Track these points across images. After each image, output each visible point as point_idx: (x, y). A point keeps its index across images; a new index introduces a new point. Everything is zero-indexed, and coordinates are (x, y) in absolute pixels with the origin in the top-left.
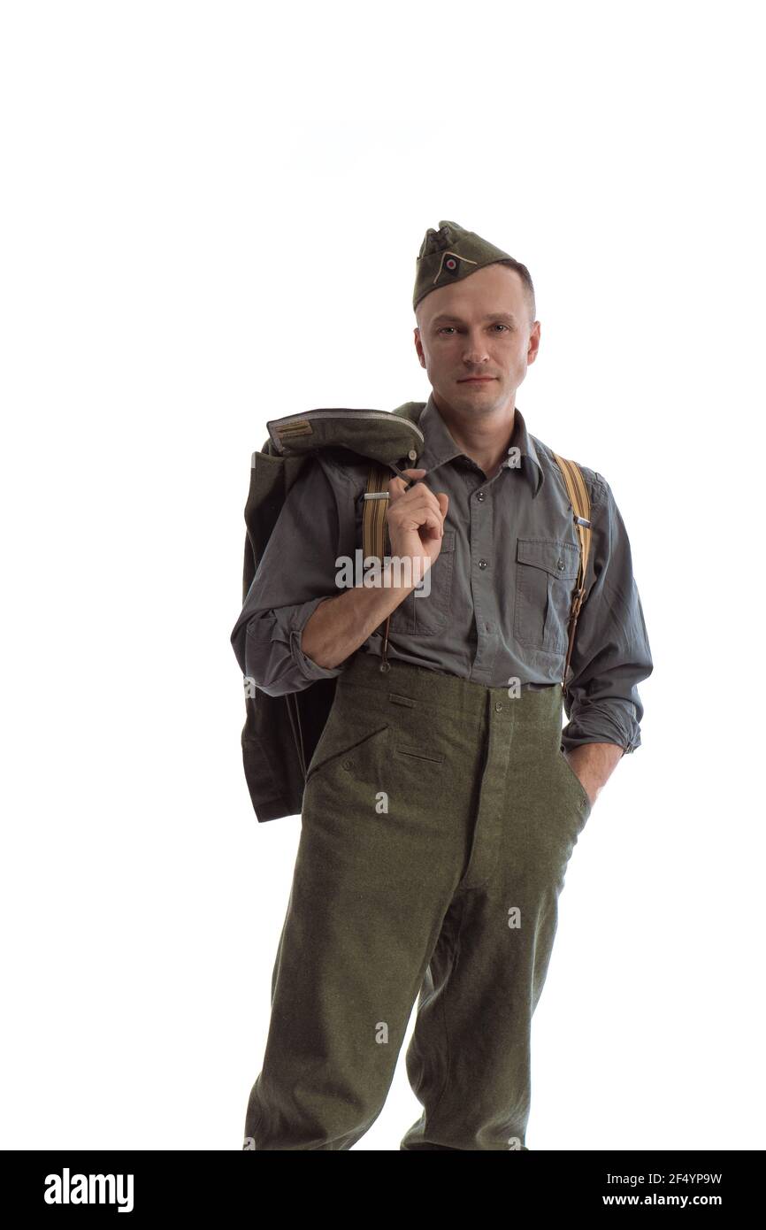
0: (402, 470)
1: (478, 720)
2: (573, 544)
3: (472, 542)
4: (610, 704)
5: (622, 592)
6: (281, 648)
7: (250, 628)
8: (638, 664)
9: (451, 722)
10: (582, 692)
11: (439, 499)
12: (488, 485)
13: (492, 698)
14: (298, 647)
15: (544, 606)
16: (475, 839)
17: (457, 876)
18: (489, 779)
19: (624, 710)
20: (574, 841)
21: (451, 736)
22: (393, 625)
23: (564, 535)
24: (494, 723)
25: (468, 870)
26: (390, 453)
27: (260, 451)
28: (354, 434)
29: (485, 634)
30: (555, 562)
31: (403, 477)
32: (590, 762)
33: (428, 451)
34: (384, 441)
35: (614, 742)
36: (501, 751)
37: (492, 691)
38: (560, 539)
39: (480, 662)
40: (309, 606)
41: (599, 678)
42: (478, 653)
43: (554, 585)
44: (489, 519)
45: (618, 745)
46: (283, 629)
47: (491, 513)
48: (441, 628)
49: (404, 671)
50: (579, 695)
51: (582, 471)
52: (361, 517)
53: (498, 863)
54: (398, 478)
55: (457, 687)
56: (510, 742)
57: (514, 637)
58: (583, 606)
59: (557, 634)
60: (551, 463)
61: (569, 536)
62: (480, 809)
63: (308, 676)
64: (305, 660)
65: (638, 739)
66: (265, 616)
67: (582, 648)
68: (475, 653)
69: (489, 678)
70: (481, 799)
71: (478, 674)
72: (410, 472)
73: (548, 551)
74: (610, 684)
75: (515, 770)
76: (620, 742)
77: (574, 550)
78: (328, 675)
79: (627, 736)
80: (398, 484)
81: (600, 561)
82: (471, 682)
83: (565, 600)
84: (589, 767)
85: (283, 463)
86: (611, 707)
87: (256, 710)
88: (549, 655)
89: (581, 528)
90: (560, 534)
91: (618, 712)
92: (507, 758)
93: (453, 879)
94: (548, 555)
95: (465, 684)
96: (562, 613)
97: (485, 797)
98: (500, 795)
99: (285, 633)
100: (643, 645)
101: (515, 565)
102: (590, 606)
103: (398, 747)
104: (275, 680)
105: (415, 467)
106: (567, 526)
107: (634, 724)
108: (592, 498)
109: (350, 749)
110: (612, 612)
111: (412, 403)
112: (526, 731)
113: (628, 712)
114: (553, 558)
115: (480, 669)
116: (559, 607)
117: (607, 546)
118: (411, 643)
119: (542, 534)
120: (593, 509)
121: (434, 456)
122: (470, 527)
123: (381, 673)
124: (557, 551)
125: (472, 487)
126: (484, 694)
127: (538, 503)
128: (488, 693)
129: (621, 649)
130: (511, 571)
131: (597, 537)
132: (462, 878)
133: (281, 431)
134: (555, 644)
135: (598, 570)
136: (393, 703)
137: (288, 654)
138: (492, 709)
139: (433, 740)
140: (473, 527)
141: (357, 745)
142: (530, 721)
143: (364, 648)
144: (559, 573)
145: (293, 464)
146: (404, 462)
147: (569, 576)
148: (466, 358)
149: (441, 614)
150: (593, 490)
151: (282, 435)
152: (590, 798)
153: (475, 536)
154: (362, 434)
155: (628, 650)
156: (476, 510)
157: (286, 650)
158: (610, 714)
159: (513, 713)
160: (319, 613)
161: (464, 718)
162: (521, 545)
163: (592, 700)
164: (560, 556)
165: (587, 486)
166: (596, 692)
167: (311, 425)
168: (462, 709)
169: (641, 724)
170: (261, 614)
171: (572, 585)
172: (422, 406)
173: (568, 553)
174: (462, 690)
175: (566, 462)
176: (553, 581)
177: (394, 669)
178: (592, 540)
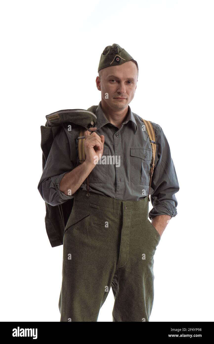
0: (89, 128)
1: (119, 212)
2: (149, 149)
3: (115, 150)
4: (165, 202)
5: (168, 164)
6: (53, 190)
7: (43, 184)
8: (174, 187)
9: (110, 213)
10: (156, 198)
11: (101, 137)
12: (119, 131)
13: (123, 205)
14: (59, 189)
15: (141, 169)
16: (120, 251)
17: (115, 264)
18: (124, 231)
19: (170, 203)
20: (155, 249)
21: (111, 217)
22: (90, 180)
23: (146, 145)
24: (125, 213)
25: (119, 261)
26: (84, 123)
27: (44, 125)
28: (72, 117)
29: (119, 182)
30: (143, 155)
31: (89, 131)
32: (159, 222)
33: (98, 122)
34: (82, 119)
35: (167, 214)
36: (127, 222)
37: (123, 202)
38: (145, 147)
39: (118, 192)
40: (61, 175)
41: (161, 193)
42: (117, 189)
43: (144, 163)
44: (120, 142)
45: (169, 215)
46: (53, 183)
47: (121, 141)
48: (105, 180)
49: (94, 196)
50: (155, 199)
51: (152, 124)
52: (77, 145)
53: (129, 259)
54: (87, 131)
55: (112, 201)
56: (130, 218)
57: (131, 181)
58: (155, 169)
59: (146, 178)
60: (141, 122)
61: (148, 146)
62: (121, 242)
63: (63, 198)
64: (61, 193)
65: (176, 212)
66: (48, 179)
67: (155, 183)
68: (116, 189)
69: (122, 197)
70: (121, 238)
71: (118, 196)
72: (92, 129)
73: (141, 151)
74: (165, 195)
75: (133, 227)
76: (169, 214)
77: (150, 150)
78: (69, 198)
79: (171, 212)
80: (88, 133)
81: (159, 154)
82: (116, 199)
83: (148, 166)
84: (159, 223)
85: (51, 129)
86: (166, 202)
87: (49, 210)
88: (143, 186)
89: (153, 144)
90: (145, 145)
91: (168, 204)
92: (130, 224)
93: (114, 265)
94: (141, 153)
95: (114, 200)
96: (147, 172)
97: (123, 237)
98: (128, 236)
99: (54, 185)
100: (176, 181)
101: (130, 157)
102: (157, 169)
103: (93, 221)
104: (52, 201)
105: (94, 127)
106: (147, 143)
107: (174, 208)
108: (156, 133)
109: (77, 223)
110: (164, 170)
111: (94, 106)
112: (136, 214)
113: (172, 204)
114: (143, 154)
115: (119, 194)
116: (146, 170)
117: (161, 148)
118: (95, 185)
119: (138, 145)
120: (156, 137)
121: (100, 124)
122: (114, 145)
123: (87, 197)
124: (144, 151)
125: (114, 133)
126: (120, 203)
127: (136, 136)
128: (122, 203)
129: (168, 183)
130: (129, 159)
131: (158, 146)
132: (117, 264)
133: (50, 118)
134: (145, 182)
135: (159, 156)
136: (91, 207)
137: (55, 192)
138: (124, 208)
139: (105, 219)
140: (115, 145)
141: (80, 221)
142: (137, 211)
143: (81, 189)
144: (145, 159)
145: (54, 129)
146: (90, 126)
147: (149, 159)
148: (118, 91)
149: (104, 175)
150: (156, 130)
151: (50, 119)
152: (160, 234)
153: (116, 148)
154: (75, 117)
155: (170, 183)
156: (115, 140)
157: (55, 191)
158: (165, 205)
159: (131, 209)
160: (64, 177)
161: (115, 211)
162: (131, 150)
163: (159, 201)
164: (145, 153)
165: (154, 129)
166: (161, 197)
167: (59, 115)
168: (113, 208)
169: (177, 208)
170: (46, 179)
171: (150, 162)
172: (97, 107)
173: (148, 152)
174: (113, 202)
175: (146, 121)
176: (143, 161)
177: (91, 195)
178: (157, 147)
